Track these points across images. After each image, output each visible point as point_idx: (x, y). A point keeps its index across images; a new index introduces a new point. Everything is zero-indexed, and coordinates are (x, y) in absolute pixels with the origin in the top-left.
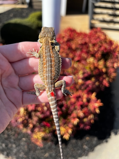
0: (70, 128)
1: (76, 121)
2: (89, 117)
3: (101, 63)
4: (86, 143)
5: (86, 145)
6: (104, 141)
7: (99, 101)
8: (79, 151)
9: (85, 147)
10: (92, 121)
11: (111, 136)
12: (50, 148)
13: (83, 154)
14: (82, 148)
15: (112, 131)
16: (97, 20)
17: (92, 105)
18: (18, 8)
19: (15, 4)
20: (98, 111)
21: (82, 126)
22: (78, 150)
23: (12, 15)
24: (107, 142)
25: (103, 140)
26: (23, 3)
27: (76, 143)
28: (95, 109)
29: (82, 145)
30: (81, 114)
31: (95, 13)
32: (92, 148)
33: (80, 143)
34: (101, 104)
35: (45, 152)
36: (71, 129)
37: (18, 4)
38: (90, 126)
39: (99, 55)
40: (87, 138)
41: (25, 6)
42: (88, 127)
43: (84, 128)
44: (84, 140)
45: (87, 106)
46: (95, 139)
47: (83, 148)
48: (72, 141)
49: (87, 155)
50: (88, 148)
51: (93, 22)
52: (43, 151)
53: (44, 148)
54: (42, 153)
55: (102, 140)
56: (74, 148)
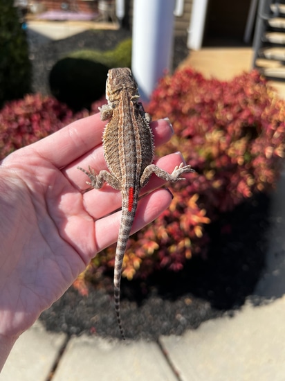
0: (138, 257)
1: (151, 248)
2: (181, 243)
3: (240, 145)
4: (182, 310)
5: (183, 314)
6: (226, 313)
7: (203, 212)
8: (165, 324)
9: (181, 318)
10: (188, 254)
11: (243, 307)
12: (105, 306)
13: (173, 330)
14: (172, 318)
15: (248, 297)
16: (273, 59)
17: (187, 219)
18: (97, 30)
19: (93, 20)
20: (198, 232)
21: (165, 261)
22: (163, 320)
23: (81, 44)
24: (231, 316)
25: (224, 312)
26: (110, 20)
27: (162, 306)
28: (192, 227)
29: (174, 313)
30: (164, 234)
31: (268, 45)
32: (195, 324)
33: (169, 306)
34: (206, 220)
35: (94, 313)
36: (140, 259)
37: (100, 21)
38: (183, 263)
39: (236, 128)
40: (188, 301)
41: (115, 26)
42: (177, 266)
43: (171, 266)
44: (179, 303)
45: (178, 220)
46: (206, 306)
47: (174, 318)
48: (153, 300)
49: (181, 333)
50: (185, 322)
51: (261, 63)
52: (91, 309)
53: (93, 305)
54: (88, 312)
55: (221, 312)
56: (156, 316)
